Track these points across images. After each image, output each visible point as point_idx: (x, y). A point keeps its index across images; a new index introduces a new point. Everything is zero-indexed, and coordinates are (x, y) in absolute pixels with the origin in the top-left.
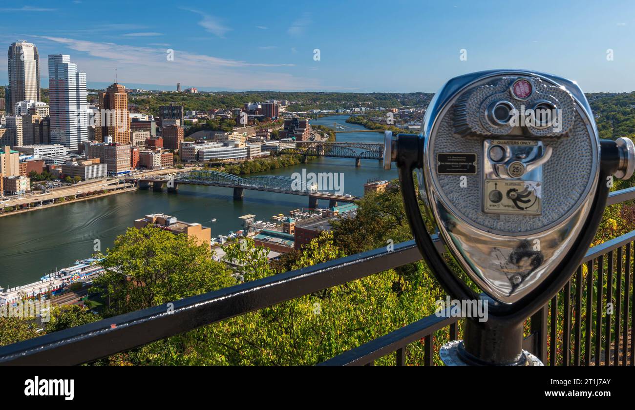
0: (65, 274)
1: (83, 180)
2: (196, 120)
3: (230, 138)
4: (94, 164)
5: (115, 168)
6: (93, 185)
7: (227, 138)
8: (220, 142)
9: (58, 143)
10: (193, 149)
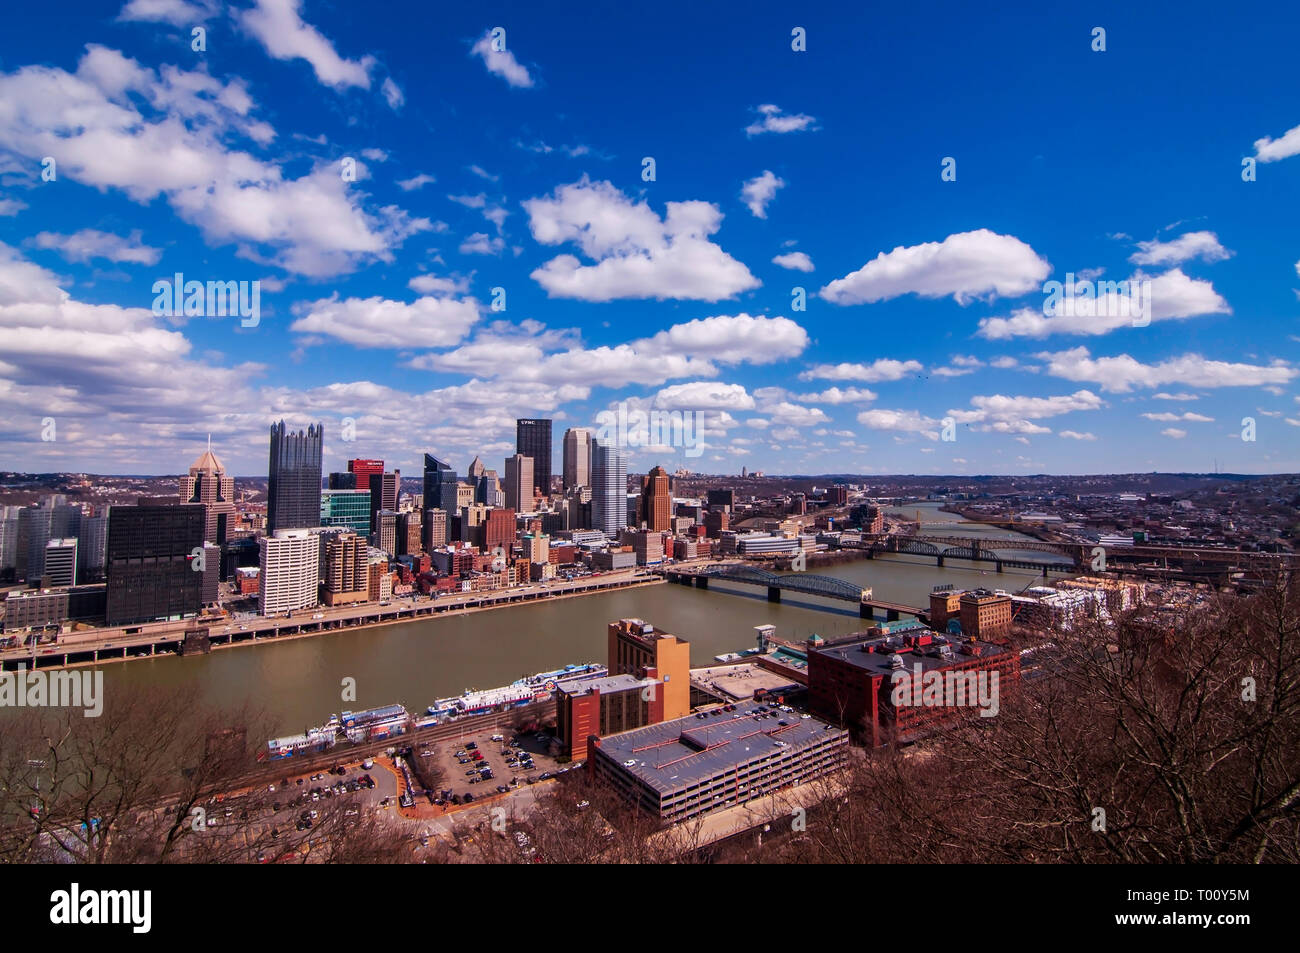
0: (539, 680)
1: (611, 569)
2: (750, 506)
3: (782, 527)
4: (624, 552)
5: (645, 557)
6: (619, 575)
7: (777, 526)
8: (767, 531)
9: (596, 528)
10: (734, 539)
